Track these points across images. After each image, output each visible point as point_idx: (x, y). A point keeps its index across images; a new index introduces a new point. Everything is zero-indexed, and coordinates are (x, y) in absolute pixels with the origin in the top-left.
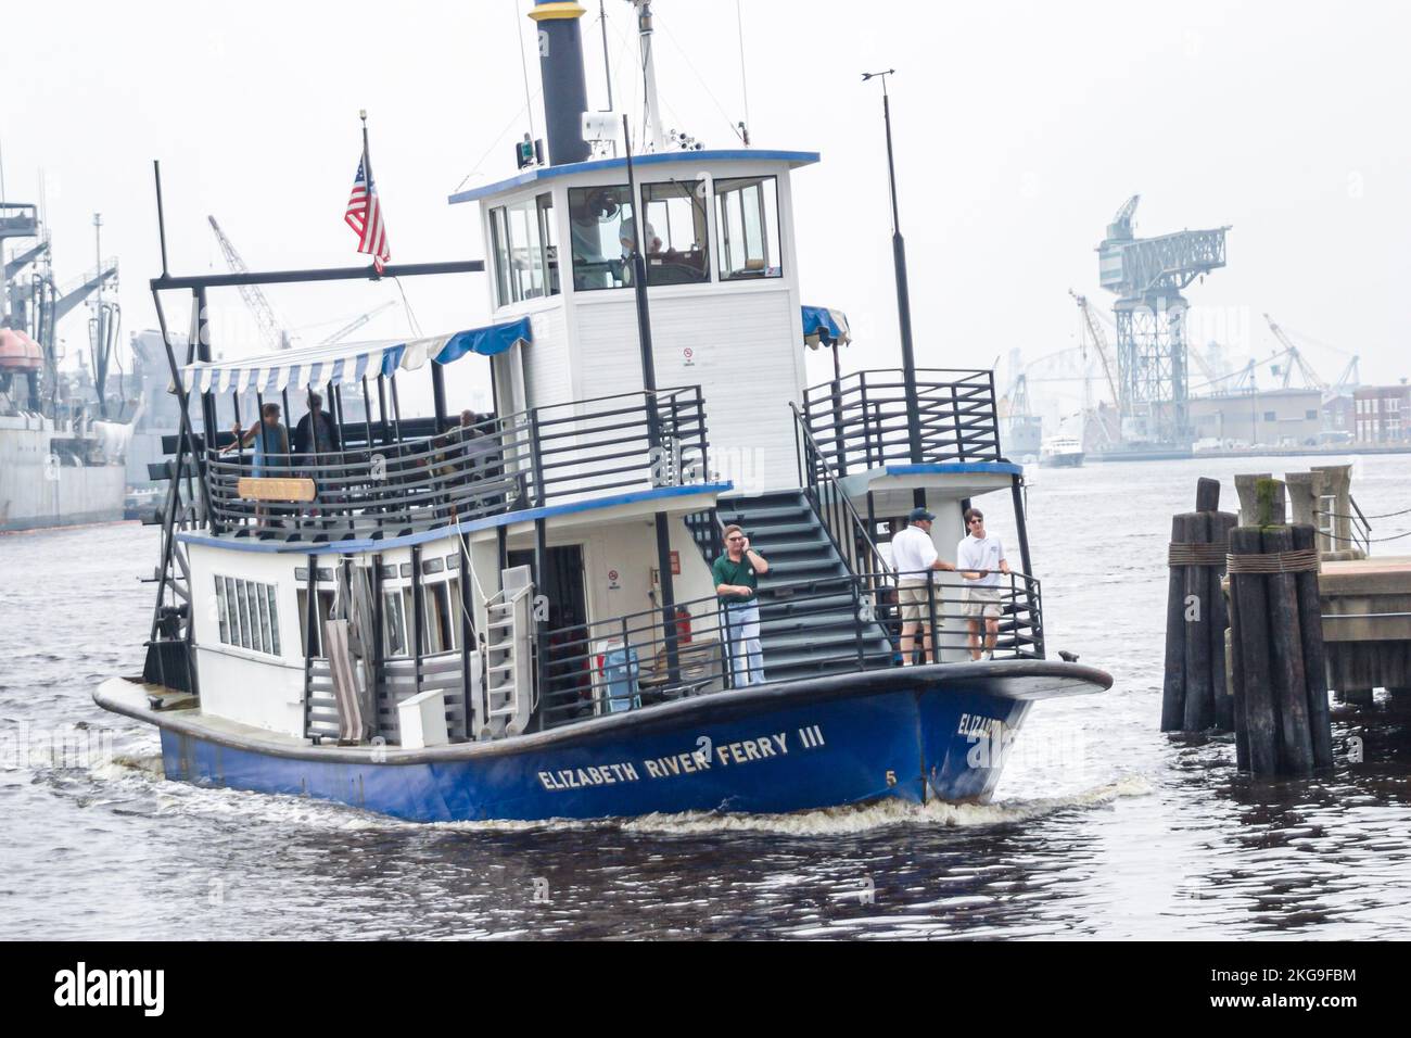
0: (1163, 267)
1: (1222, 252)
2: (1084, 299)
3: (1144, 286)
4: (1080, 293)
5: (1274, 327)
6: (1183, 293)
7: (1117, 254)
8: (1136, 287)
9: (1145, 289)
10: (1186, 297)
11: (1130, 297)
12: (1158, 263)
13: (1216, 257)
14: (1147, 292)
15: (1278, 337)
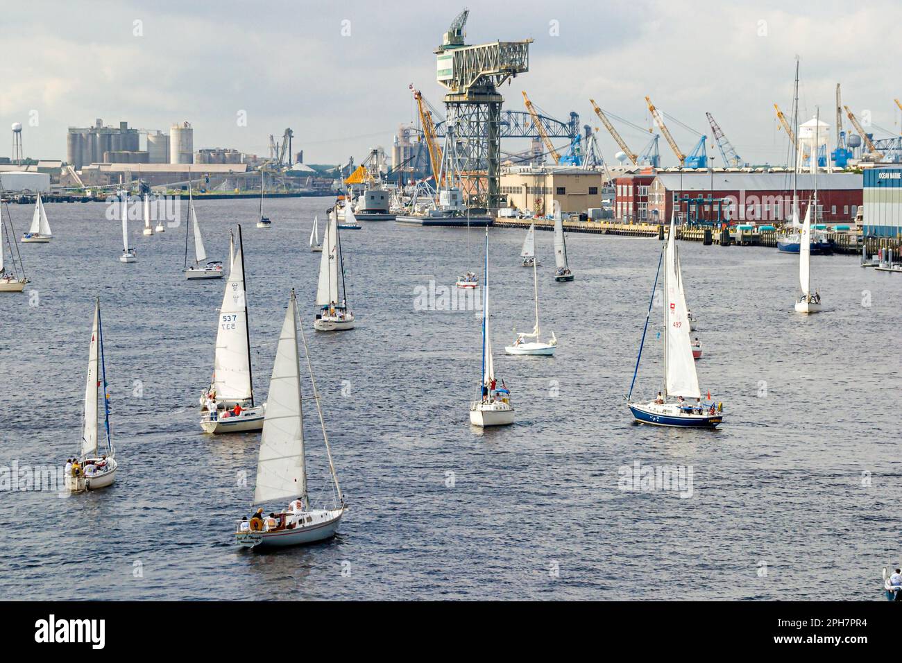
0: (481, 69)
1: (526, 60)
2: (419, 94)
3: (468, 84)
4: (416, 88)
5: (598, 111)
6: (498, 90)
7: (449, 57)
8: (462, 83)
9: (469, 86)
10: (501, 94)
11: (457, 92)
12: (478, 66)
13: (522, 64)
14: (469, 88)
15: (601, 118)
